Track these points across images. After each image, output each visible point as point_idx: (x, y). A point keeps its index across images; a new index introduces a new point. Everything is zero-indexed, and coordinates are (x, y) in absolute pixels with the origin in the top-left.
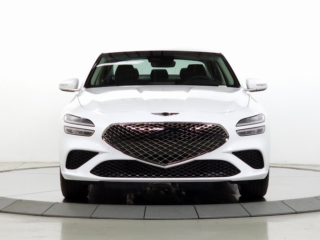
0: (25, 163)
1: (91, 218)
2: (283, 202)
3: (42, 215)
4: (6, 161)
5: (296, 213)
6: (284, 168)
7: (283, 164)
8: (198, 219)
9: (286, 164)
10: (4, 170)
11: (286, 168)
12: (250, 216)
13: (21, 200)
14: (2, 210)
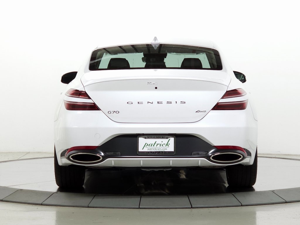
0: (29, 153)
1: (88, 207)
2: (273, 191)
3: (42, 205)
4: (11, 152)
5: (286, 202)
6: (277, 158)
7: (276, 155)
8: (192, 209)
9: (279, 155)
10: (8, 160)
11: (279, 158)
12: (242, 206)
13: (21, 190)
14: (4, 199)
